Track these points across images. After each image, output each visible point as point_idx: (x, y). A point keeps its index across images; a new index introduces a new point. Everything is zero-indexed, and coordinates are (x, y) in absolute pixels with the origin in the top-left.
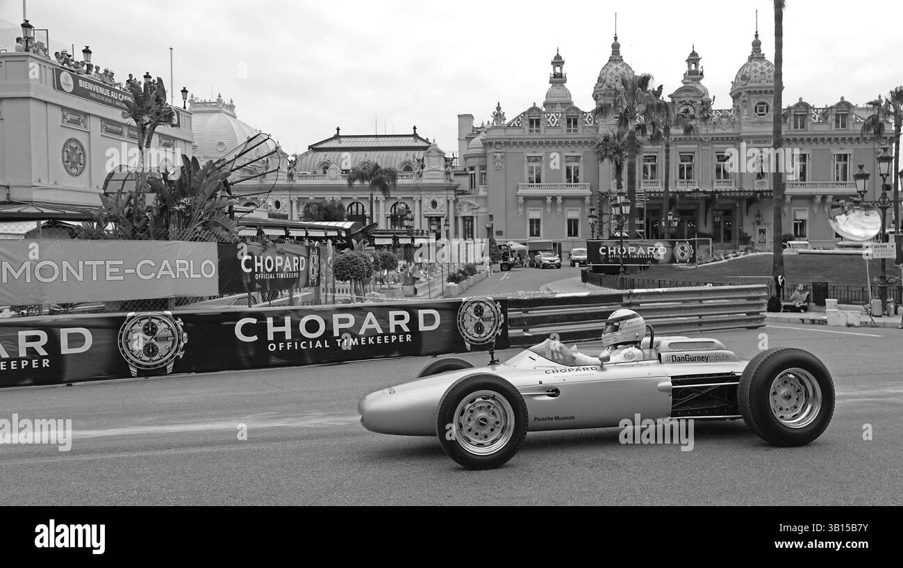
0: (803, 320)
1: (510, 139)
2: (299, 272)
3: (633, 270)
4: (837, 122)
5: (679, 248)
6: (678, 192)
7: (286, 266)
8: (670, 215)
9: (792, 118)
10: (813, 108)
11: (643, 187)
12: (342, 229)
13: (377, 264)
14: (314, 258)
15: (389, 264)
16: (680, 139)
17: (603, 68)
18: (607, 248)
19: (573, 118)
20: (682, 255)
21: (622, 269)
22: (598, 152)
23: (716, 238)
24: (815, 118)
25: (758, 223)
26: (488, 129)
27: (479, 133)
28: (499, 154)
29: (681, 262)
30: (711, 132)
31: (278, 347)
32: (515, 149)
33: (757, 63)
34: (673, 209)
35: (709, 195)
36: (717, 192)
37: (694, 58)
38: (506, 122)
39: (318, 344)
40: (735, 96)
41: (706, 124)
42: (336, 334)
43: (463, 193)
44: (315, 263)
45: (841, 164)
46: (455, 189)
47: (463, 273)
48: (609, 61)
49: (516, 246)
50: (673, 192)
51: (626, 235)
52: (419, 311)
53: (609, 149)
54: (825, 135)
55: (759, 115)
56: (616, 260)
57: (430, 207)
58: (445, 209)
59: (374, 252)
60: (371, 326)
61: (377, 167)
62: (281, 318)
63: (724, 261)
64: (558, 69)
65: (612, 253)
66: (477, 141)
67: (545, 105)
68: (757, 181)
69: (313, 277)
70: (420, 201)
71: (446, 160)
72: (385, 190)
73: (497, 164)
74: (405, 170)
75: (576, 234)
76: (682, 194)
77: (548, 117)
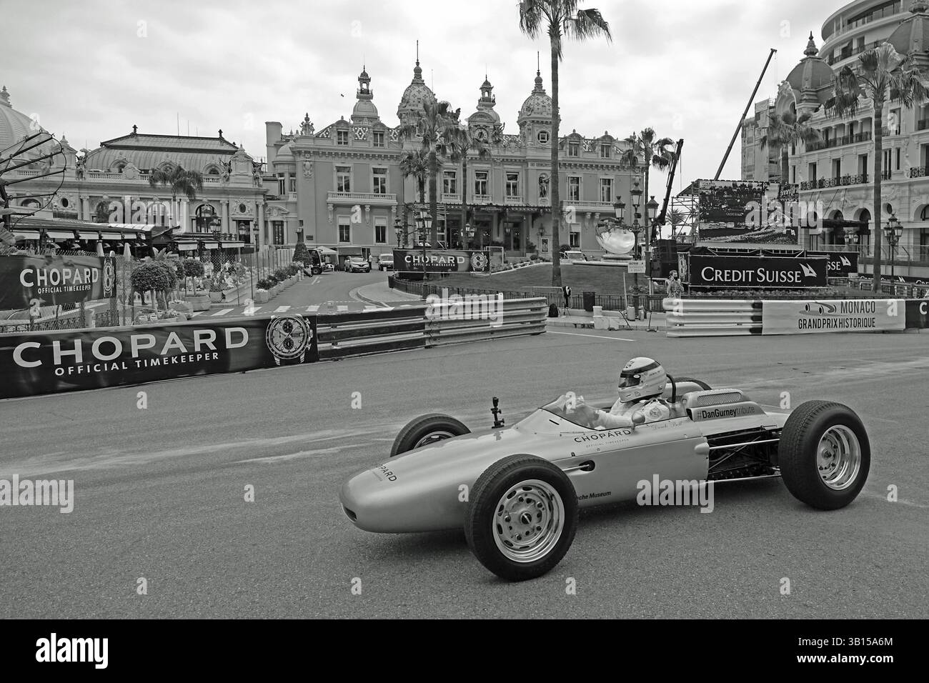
0: (576, 325)
1: (319, 149)
2: (91, 284)
3: (435, 277)
4: (603, 151)
5: (475, 258)
6: (474, 206)
7: (75, 278)
8: (468, 226)
9: (568, 146)
10: (584, 139)
11: (444, 199)
12: (142, 232)
13: (182, 272)
14: (108, 269)
15: (195, 270)
16: (476, 158)
17: (407, 90)
18: (412, 256)
19: (380, 132)
20: (478, 264)
21: (425, 277)
22: (403, 168)
23: (507, 247)
24: (585, 147)
25: (542, 234)
26: (297, 139)
27: (288, 141)
28: (308, 163)
29: (477, 270)
30: (502, 154)
31: (66, 371)
32: (323, 159)
33: (539, 97)
34: (470, 220)
35: (500, 209)
36: (507, 207)
37: (487, 87)
38: (315, 133)
39: (115, 366)
40: (522, 124)
41: (498, 147)
42: (135, 355)
43: (272, 198)
44: (110, 274)
45: (606, 187)
46: (264, 194)
47: (273, 279)
48: (412, 83)
49: (326, 251)
50: (470, 205)
51: (429, 245)
52: (226, 329)
53: (412, 165)
54: (594, 162)
55: (541, 142)
56: (420, 268)
57: (238, 210)
58: (254, 213)
59: (177, 260)
60: (174, 346)
61: (180, 169)
62: (71, 341)
63: (514, 269)
64: (365, 86)
65: (416, 262)
66: (286, 148)
67: (353, 118)
68: (540, 199)
69: (108, 288)
70: (228, 205)
71: (254, 165)
72: (190, 192)
73: (307, 172)
74: (210, 173)
75: (384, 240)
76: (478, 207)
77: (356, 131)
